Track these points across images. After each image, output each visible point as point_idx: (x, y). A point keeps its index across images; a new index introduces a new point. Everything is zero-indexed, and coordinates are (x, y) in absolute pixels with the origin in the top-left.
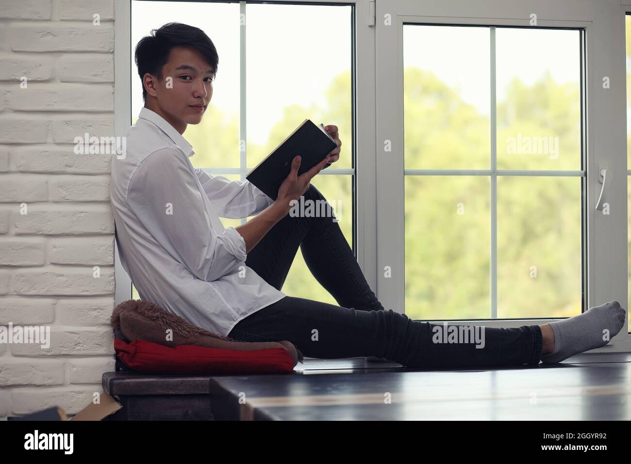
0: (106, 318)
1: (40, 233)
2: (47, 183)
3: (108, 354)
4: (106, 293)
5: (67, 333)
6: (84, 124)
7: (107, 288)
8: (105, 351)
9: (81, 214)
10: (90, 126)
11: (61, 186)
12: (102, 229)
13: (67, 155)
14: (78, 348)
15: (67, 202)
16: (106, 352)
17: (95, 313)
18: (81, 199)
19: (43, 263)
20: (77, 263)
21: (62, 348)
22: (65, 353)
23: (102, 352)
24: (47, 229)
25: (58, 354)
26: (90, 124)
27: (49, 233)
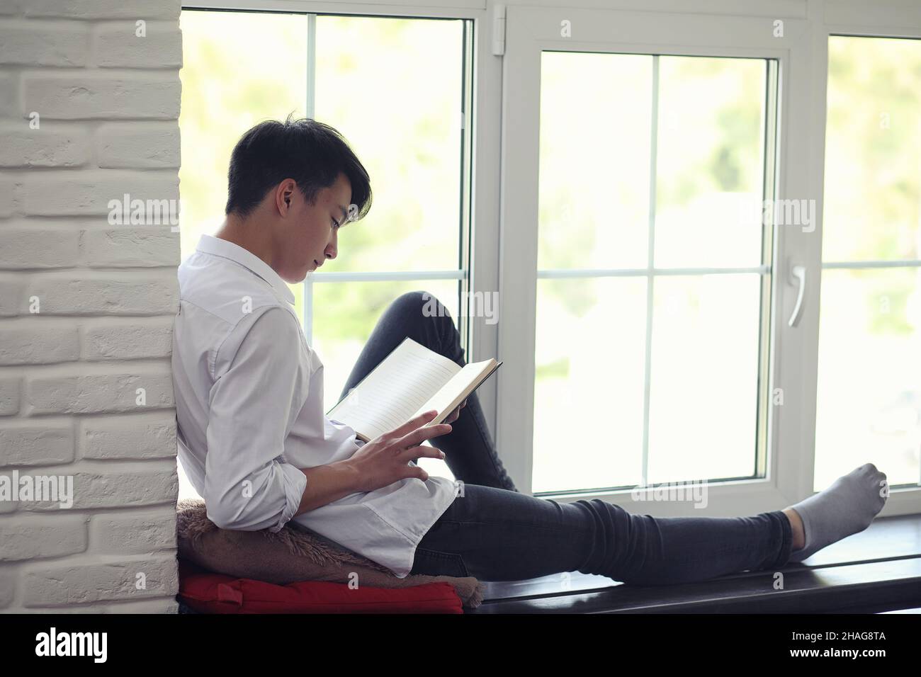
0: (166, 540)
1: (68, 411)
2: (77, 331)
3: (168, 594)
4: (165, 501)
5: (107, 568)
6: (136, 235)
7: (167, 494)
8: (164, 590)
9: (131, 378)
10: (145, 238)
11: (98, 335)
12: (160, 402)
13: (109, 286)
14: (124, 588)
15: (108, 360)
16: (165, 592)
17: (148, 533)
18: (130, 355)
19: (71, 460)
20: (124, 456)
21: (101, 590)
22: (105, 598)
23: (159, 593)
24: (78, 404)
25: (95, 599)
26: (145, 236)
27: (82, 411)
